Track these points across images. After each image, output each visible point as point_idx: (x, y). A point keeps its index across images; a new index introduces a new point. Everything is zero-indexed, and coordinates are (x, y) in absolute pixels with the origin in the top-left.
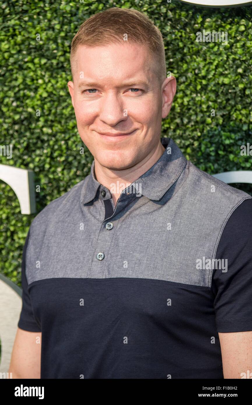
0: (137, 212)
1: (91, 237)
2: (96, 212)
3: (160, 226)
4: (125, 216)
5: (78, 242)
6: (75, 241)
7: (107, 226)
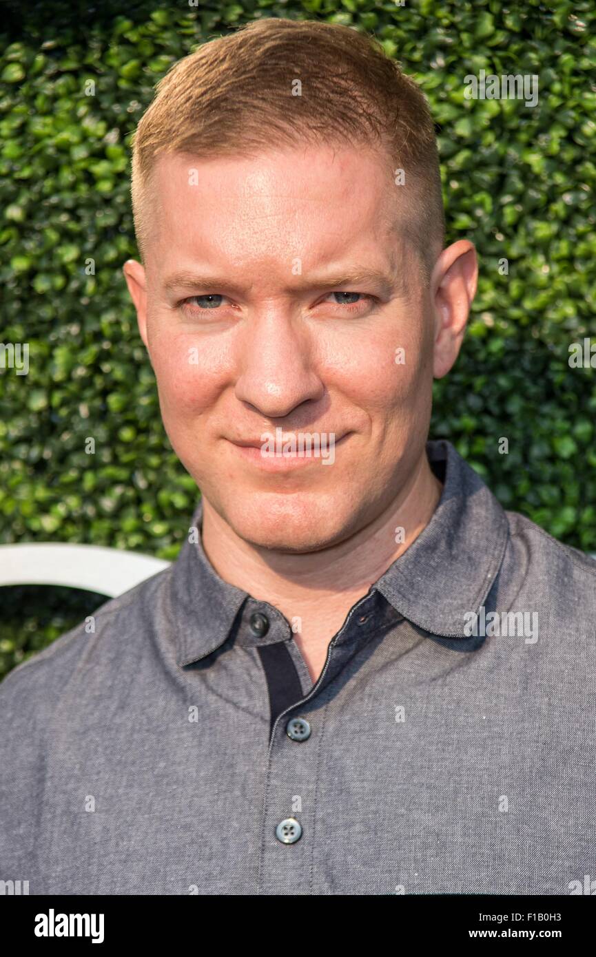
0: (387, 678)
1: (237, 771)
2: (236, 688)
3: (482, 720)
4: (343, 693)
5: (190, 790)
6: (175, 787)
7: (292, 730)
